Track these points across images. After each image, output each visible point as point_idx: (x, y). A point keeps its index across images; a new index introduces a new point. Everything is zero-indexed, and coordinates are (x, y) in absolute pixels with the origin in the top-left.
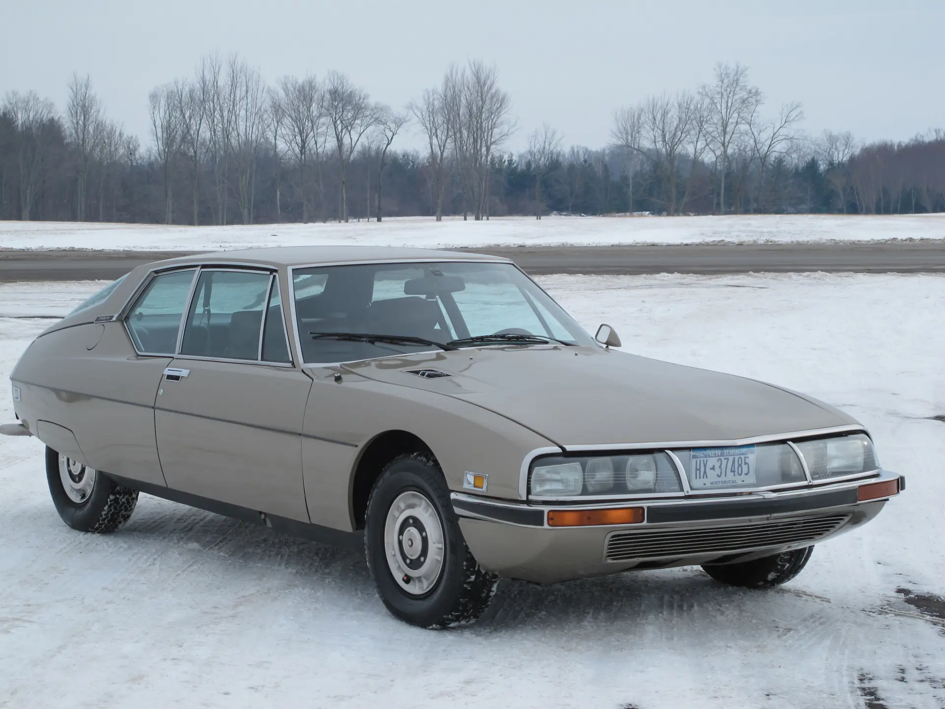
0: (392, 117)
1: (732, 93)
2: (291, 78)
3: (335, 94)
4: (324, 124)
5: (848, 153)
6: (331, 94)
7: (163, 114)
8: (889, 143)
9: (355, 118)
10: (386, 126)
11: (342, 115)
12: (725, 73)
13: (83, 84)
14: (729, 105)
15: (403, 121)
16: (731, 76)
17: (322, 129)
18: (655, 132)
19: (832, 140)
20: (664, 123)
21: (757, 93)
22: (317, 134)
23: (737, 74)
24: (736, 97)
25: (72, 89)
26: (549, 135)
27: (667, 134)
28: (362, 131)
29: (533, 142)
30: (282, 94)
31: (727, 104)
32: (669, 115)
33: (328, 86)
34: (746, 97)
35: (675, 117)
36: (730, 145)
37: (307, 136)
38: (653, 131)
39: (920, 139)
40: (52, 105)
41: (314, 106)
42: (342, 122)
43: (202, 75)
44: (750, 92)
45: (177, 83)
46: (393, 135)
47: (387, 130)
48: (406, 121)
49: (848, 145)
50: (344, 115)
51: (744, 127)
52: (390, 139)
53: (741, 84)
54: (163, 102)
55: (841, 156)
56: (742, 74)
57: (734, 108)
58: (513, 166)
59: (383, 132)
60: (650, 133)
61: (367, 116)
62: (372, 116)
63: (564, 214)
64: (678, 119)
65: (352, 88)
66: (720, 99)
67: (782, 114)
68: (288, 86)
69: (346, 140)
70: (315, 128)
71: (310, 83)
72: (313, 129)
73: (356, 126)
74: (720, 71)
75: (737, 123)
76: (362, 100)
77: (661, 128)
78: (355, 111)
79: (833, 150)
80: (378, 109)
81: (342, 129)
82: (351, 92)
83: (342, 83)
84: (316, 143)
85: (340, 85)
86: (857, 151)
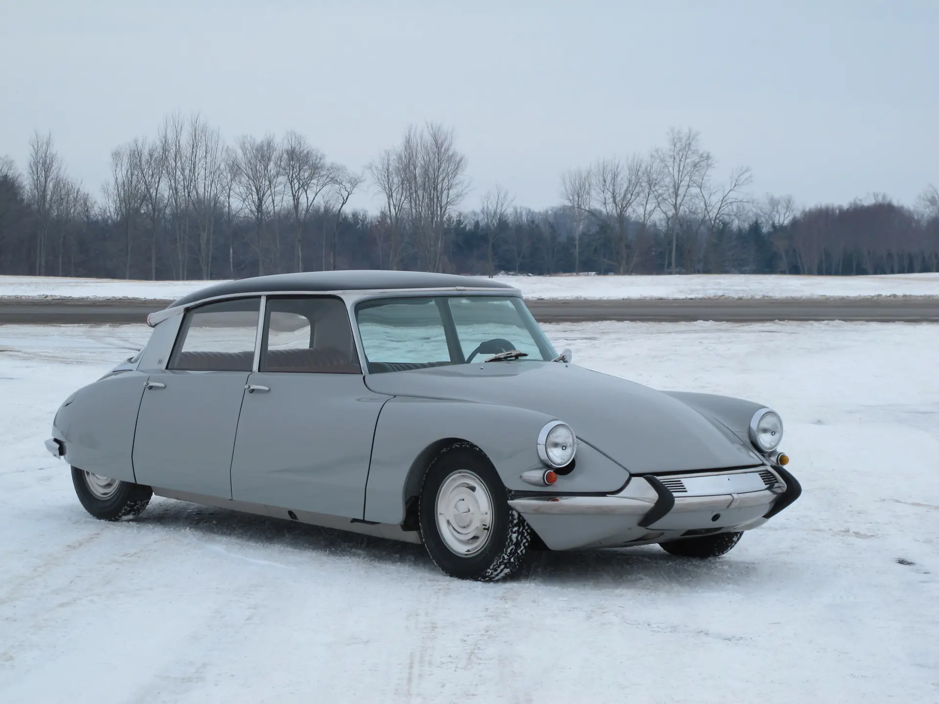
0: (347, 177)
1: (684, 157)
2: (249, 139)
3: (292, 154)
4: (281, 183)
5: (789, 216)
6: (288, 154)
7: (125, 173)
8: (831, 207)
9: (311, 177)
10: (341, 186)
11: (299, 174)
12: (677, 137)
13: (45, 141)
14: (681, 168)
15: (358, 181)
16: (684, 140)
17: (280, 188)
18: (605, 194)
19: (774, 203)
20: (614, 185)
21: (708, 158)
22: (274, 193)
23: (688, 139)
24: (688, 161)
25: (33, 146)
26: (502, 195)
27: (618, 195)
28: (318, 190)
29: (485, 203)
30: (240, 153)
31: (679, 168)
32: (619, 178)
33: (286, 146)
34: (697, 161)
35: (625, 179)
36: (682, 208)
37: (264, 195)
38: (603, 192)
39: (858, 203)
40: (12, 162)
41: (271, 165)
42: (298, 181)
43: (164, 133)
44: (702, 156)
45: (137, 141)
46: (348, 195)
47: (342, 189)
48: (361, 181)
49: (789, 209)
50: (301, 175)
51: (694, 190)
52: (345, 199)
53: (693, 148)
54: (126, 160)
55: (782, 219)
56: (694, 138)
57: (685, 172)
58: (462, 226)
59: (338, 191)
60: (601, 195)
61: (323, 176)
62: (328, 176)
63: (512, 273)
64: (628, 182)
65: (309, 149)
66: (672, 163)
67: (731, 178)
68: (246, 145)
69: (303, 200)
70: (273, 187)
71: (269, 144)
72: (270, 187)
73: (312, 185)
74: (673, 135)
75: (689, 186)
76: (318, 160)
77: (611, 191)
78: (312, 170)
79: (775, 213)
80: (333, 168)
81: (299, 188)
82: (308, 153)
83: (300, 143)
84: (273, 201)
85: (298, 145)
86: (798, 214)
